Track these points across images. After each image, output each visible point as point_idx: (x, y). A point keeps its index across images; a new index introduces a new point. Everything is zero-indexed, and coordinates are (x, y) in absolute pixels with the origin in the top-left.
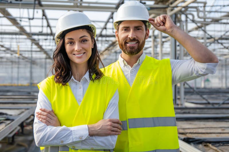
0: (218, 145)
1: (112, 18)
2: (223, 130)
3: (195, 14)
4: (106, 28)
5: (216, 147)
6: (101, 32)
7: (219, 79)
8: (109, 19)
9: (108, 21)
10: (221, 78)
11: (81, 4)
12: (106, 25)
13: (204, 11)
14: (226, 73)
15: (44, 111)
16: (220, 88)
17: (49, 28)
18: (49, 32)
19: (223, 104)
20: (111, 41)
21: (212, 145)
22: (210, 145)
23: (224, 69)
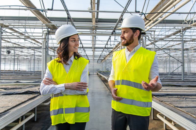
0: (158, 96)
1: (110, 39)
2: (162, 90)
3: (150, 36)
4: (107, 44)
5: (157, 97)
6: (106, 46)
7: (163, 68)
8: (109, 39)
9: (108, 41)
10: (164, 68)
11: (96, 33)
12: (107, 42)
13: (154, 35)
14: (166, 66)
15: (48, 79)
16: (163, 73)
17: (81, 44)
18: (81, 46)
19: (163, 79)
20: (111, 50)
21: (155, 96)
22: (154, 97)
23: (165, 64)
